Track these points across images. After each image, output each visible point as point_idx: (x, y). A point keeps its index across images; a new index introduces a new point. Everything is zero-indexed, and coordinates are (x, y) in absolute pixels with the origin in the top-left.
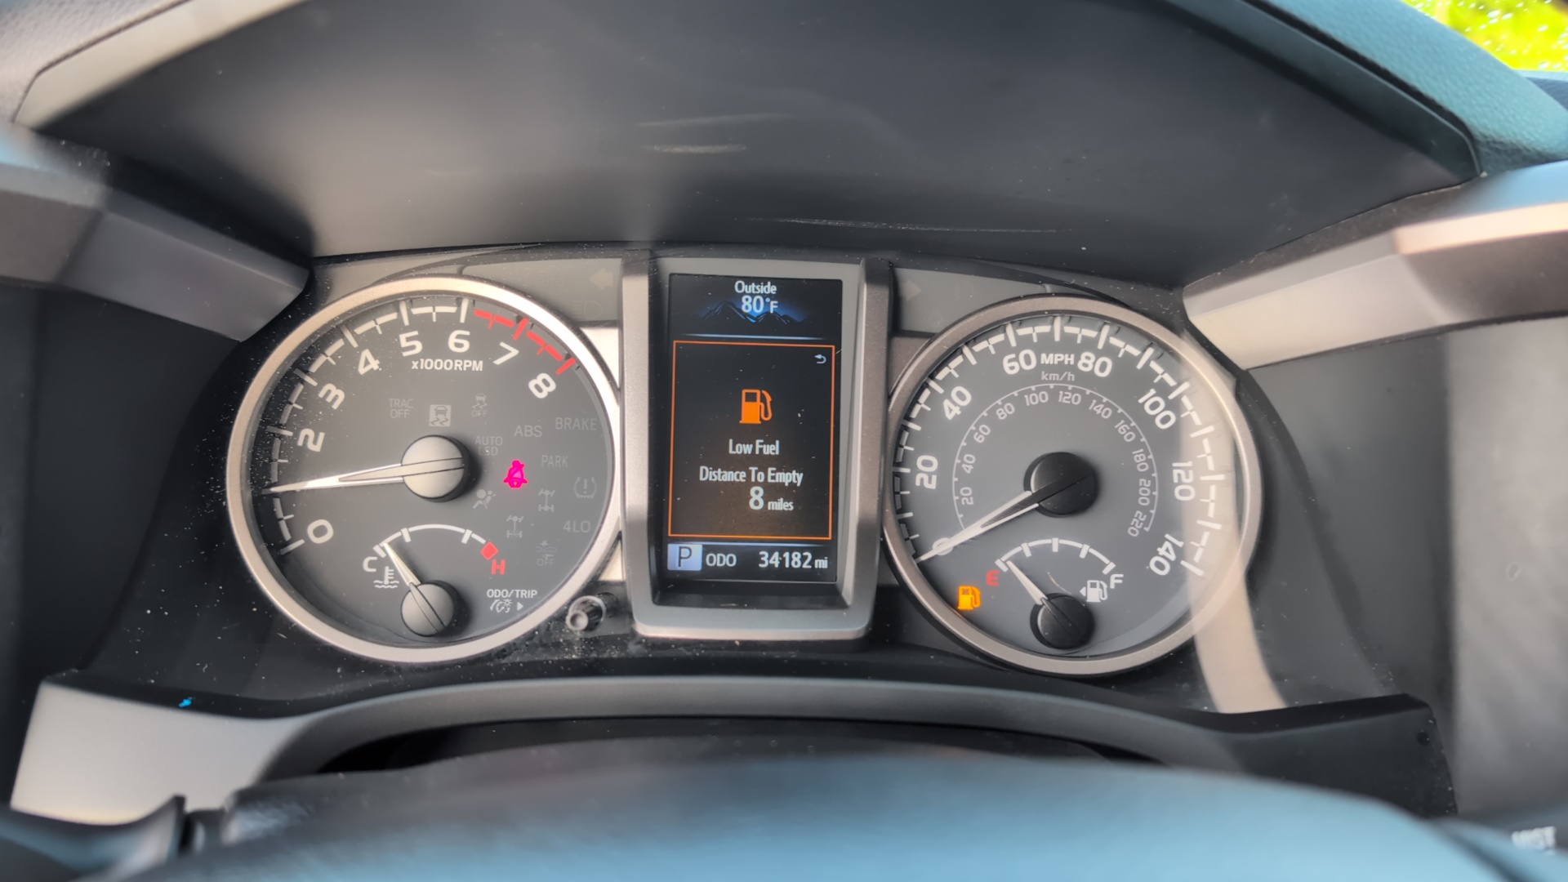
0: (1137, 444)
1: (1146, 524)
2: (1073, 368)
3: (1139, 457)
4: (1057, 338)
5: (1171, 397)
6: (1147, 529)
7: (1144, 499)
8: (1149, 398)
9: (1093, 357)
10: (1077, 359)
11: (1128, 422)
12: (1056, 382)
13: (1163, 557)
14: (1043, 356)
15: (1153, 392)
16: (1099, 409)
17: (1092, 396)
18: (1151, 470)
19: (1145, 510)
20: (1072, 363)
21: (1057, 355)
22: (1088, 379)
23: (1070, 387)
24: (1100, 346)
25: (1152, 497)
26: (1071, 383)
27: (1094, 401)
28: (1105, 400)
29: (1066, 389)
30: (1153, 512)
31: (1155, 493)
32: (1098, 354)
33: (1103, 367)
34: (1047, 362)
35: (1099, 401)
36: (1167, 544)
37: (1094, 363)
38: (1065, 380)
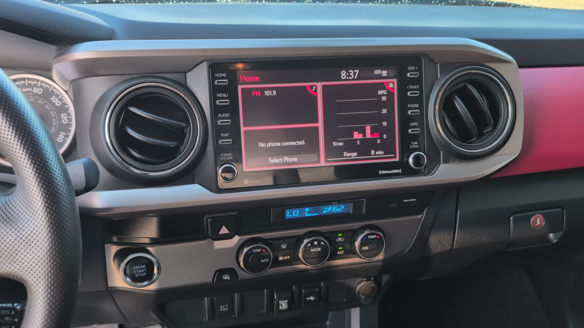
0: (51, 110)
1: (55, 130)
2: (32, 92)
3: (52, 113)
4: (27, 85)
5: (59, 97)
6: (56, 131)
7: (54, 124)
8: (53, 98)
9: (37, 89)
10: (33, 89)
11: (48, 105)
12: (27, 96)
13: (61, 138)
14: (23, 89)
15: (54, 96)
16: (40, 102)
17: (38, 99)
18: (56, 116)
19: (55, 126)
20: (31, 91)
21: (27, 89)
22: (36, 94)
23: (31, 97)
24: (39, 86)
25: (56, 123)
26: (31, 96)
27: (39, 100)
28: (41, 99)
29: (30, 97)
30: (57, 127)
31: (57, 122)
32: (38, 88)
33: (40, 91)
34: (24, 91)
35: (40, 100)
36: (61, 134)
37: (37, 90)
38: (30, 95)
